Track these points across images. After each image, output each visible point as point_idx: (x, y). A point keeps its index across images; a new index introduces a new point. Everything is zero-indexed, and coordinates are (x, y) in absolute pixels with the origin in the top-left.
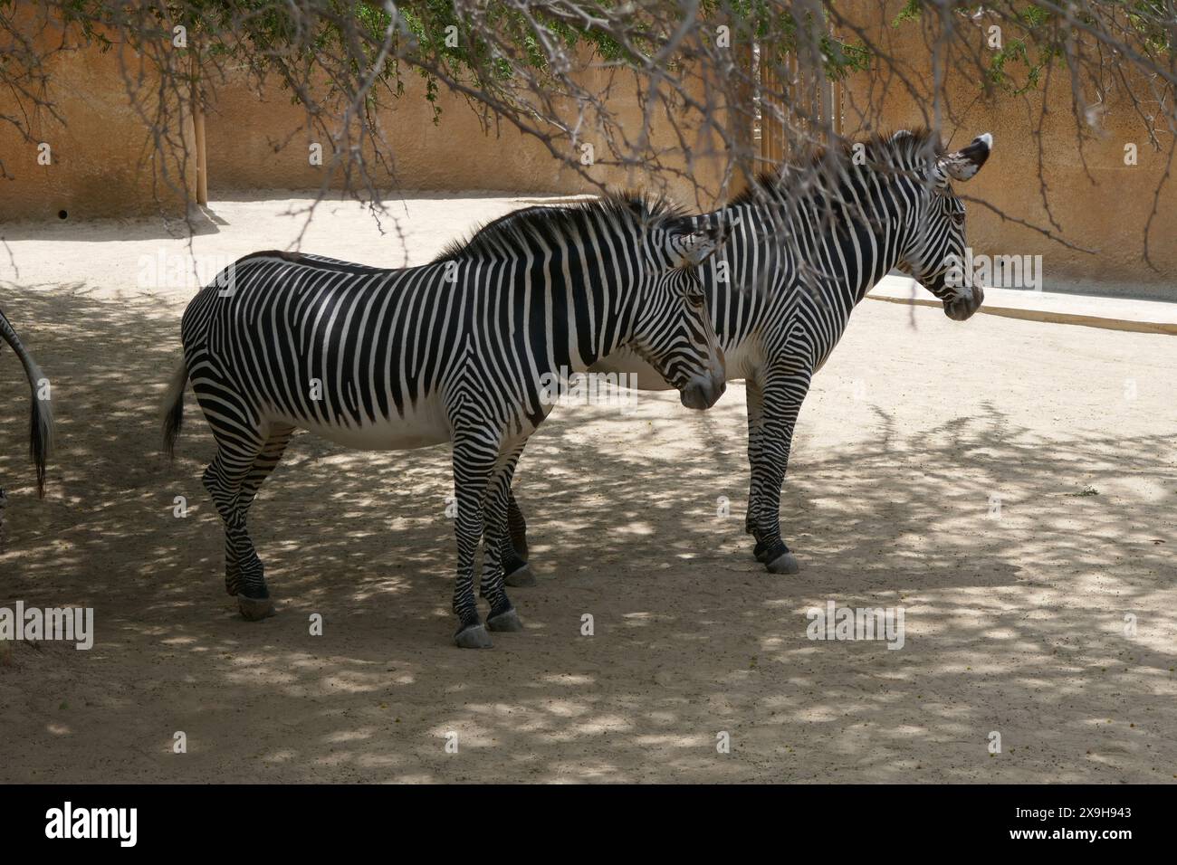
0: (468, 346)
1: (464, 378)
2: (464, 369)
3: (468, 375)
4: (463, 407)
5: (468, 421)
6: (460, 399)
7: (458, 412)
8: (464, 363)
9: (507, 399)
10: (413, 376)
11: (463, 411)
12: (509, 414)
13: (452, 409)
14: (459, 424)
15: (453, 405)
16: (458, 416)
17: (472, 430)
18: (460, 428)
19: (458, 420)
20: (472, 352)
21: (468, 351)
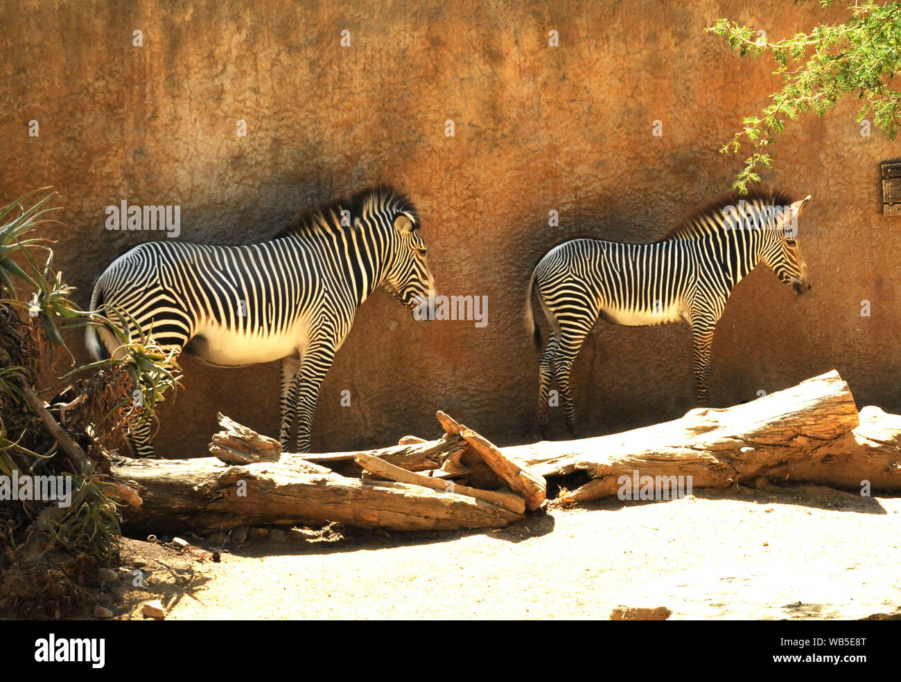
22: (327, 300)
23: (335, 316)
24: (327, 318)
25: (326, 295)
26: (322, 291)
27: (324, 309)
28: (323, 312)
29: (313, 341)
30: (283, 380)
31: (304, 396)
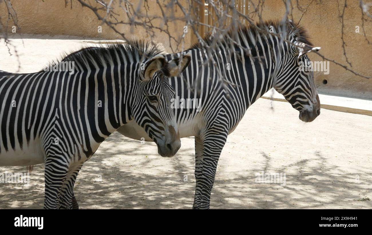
0: (56, 114)
1: (53, 130)
2: (54, 126)
3: (55, 129)
4: (52, 145)
5: (54, 152)
6: (50, 141)
7: (49, 148)
8: (54, 123)
9: (75, 143)
10: (29, 128)
11: (52, 147)
12: (75, 150)
13: (46, 146)
14: (49, 154)
15: (47, 144)
16: (49, 150)
17: (56, 157)
18: (50, 156)
19: (49, 152)
20: (58, 117)
21: (56, 117)
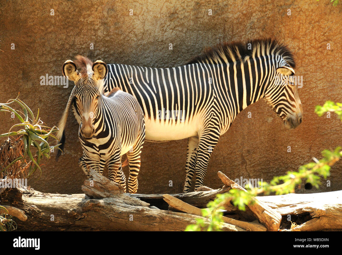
22: (215, 103)
23: (220, 113)
24: (215, 114)
25: (215, 100)
26: (213, 98)
27: (213, 109)
28: (213, 111)
29: (206, 128)
30: (188, 152)
31: (200, 161)
